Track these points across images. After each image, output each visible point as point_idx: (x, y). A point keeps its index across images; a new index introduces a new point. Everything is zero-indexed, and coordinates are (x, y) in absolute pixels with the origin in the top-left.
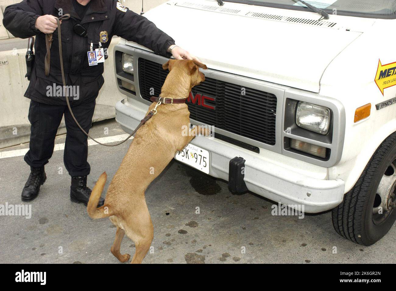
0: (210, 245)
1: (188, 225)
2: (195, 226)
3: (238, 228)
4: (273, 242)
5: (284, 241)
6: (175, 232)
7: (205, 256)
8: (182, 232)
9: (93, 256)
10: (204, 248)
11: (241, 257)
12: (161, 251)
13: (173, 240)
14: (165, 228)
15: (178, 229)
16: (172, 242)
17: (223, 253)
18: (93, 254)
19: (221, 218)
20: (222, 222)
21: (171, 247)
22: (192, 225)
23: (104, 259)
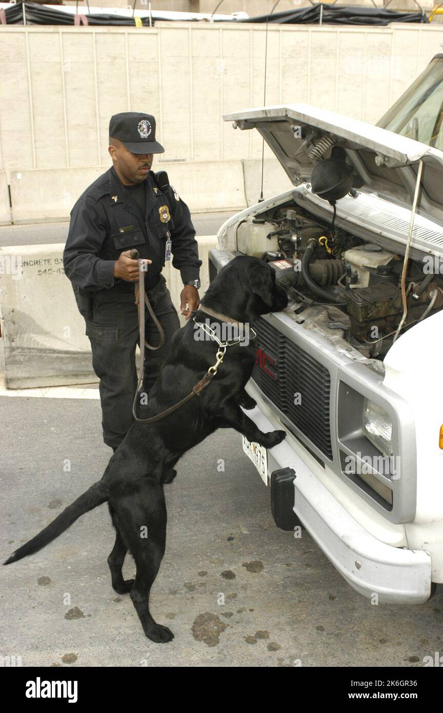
0: (252, 610)
1: (245, 566)
2: (257, 570)
3: (324, 594)
4: (362, 636)
5: (383, 641)
6: (216, 571)
7: (228, 625)
8: (229, 575)
9: (73, 575)
10: (239, 612)
11: (283, 646)
12: (171, 596)
13: (203, 585)
14: (207, 561)
15: (227, 567)
16: (198, 587)
17: (260, 630)
18: (75, 572)
19: (310, 568)
20: (304, 577)
21: (190, 595)
22: (253, 567)
23: (84, 584)
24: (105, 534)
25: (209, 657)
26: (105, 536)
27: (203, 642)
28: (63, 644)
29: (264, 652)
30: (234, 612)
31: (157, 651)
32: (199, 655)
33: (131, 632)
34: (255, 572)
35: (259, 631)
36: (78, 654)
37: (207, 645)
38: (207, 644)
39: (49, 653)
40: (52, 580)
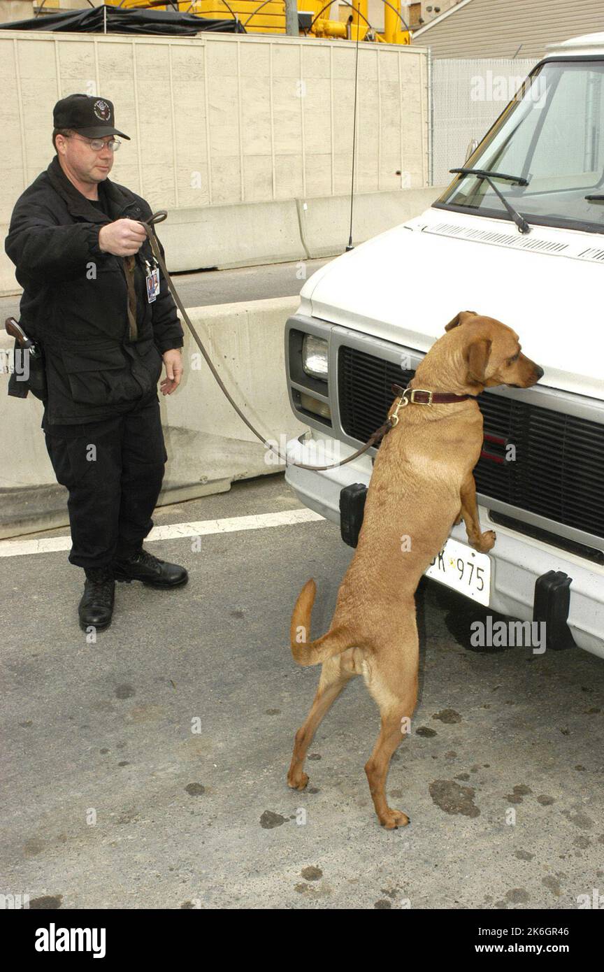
0: (487, 766)
1: (438, 719)
2: (454, 720)
3: (553, 730)
7: (474, 789)
8: (426, 733)
9: (228, 774)
10: (474, 771)
11: (555, 797)
13: (404, 750)
15: (417, 725)
16: (401, 755)
17: (515, 785)
18: (229, 769)
19: (513, 705)
20: (516, 716)
21: (400, 764)
22: (448, 717)
23: (253, 782)
24: (227, 716)
25: (482, 830)
26: (229, 718)
27: (460, 814)
28: (288, 859)
29: (540, 810)
30: (469, 773)
31: (414, 837)
32: (468, 830)
33: (363, 824)
34: (455, 722)
35: (516, 787)
36: (317, 866)
37: (469, 817)
38: (467, 815)
39: (279, 874)
40: (205, 786)
